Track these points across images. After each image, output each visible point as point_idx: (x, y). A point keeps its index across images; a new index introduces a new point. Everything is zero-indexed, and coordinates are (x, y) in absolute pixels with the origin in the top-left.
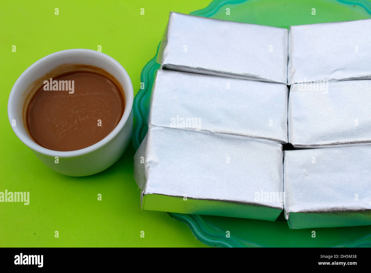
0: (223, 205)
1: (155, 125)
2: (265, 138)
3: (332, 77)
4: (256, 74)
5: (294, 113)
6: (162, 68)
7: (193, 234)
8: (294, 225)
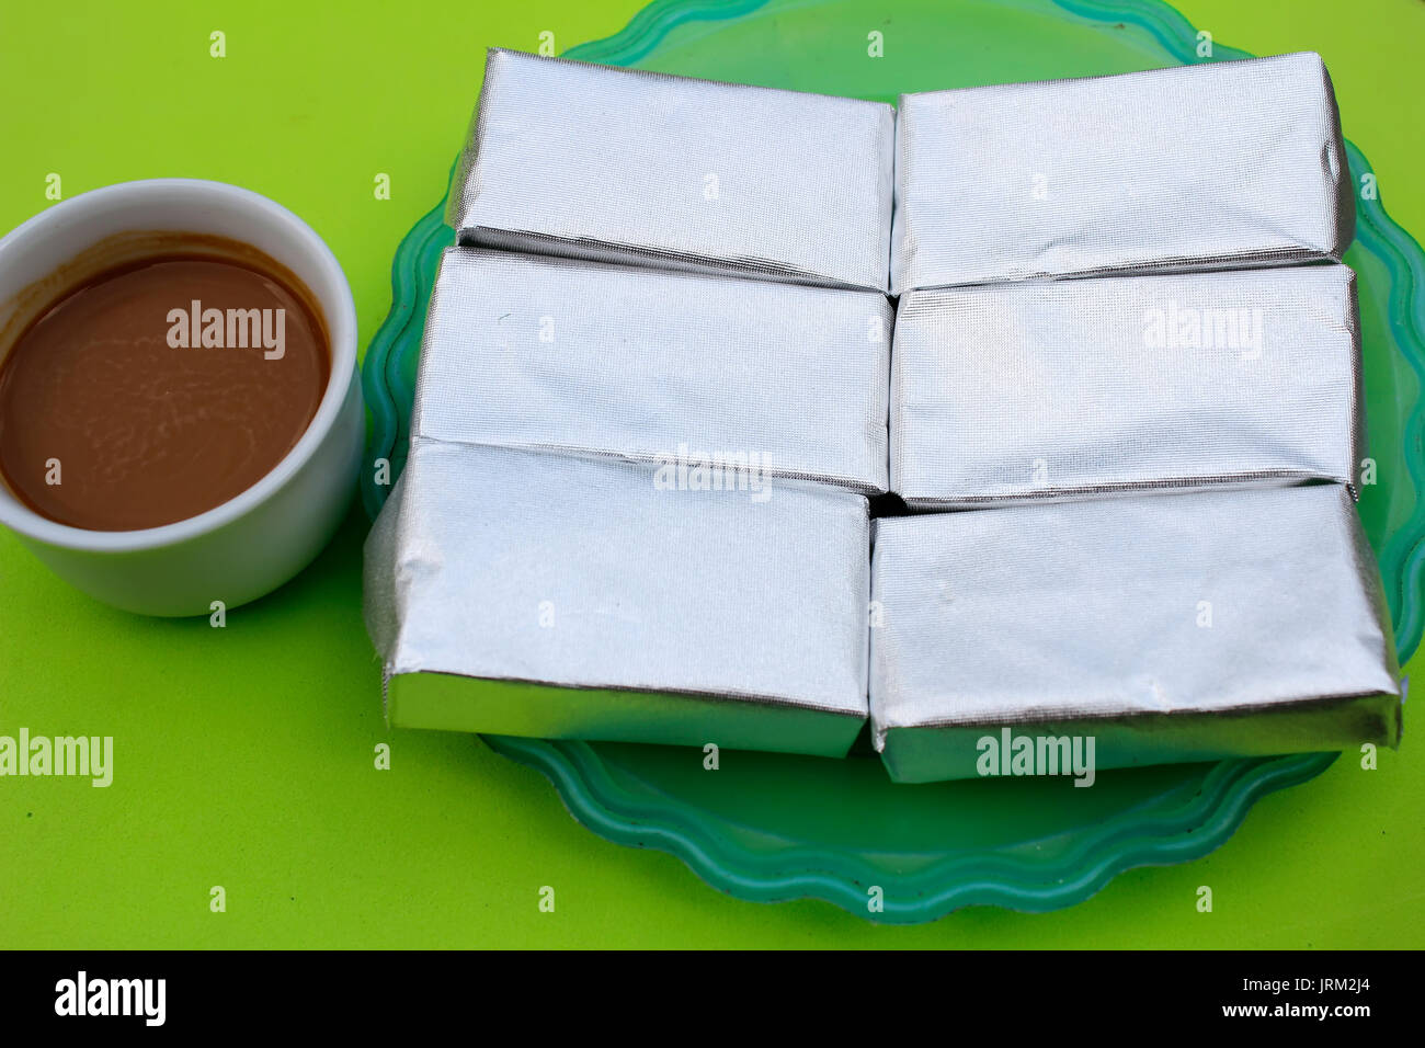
0: (662, 706)
1: (434, 436)
2: (809, 478)
3: (1038, 265)
4: (783, 260)
5: (912, 389)
6: (458, 243)
7: (565, 806)
8: (906, 771)
